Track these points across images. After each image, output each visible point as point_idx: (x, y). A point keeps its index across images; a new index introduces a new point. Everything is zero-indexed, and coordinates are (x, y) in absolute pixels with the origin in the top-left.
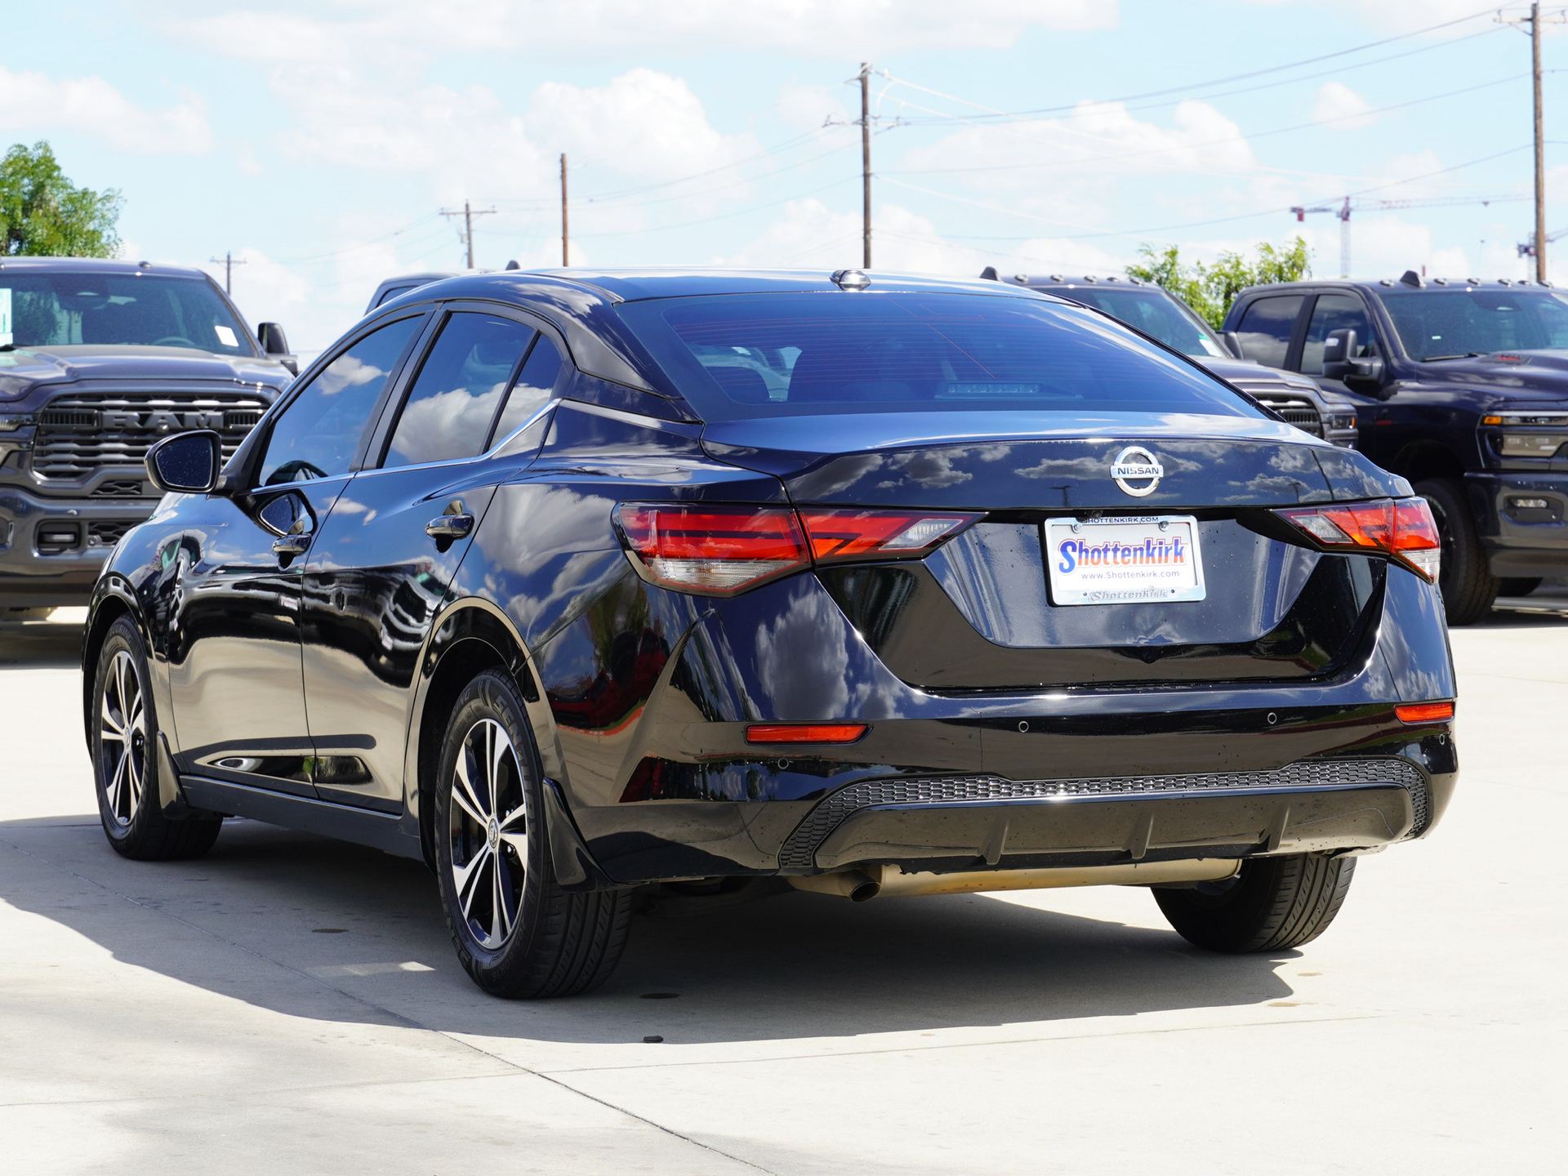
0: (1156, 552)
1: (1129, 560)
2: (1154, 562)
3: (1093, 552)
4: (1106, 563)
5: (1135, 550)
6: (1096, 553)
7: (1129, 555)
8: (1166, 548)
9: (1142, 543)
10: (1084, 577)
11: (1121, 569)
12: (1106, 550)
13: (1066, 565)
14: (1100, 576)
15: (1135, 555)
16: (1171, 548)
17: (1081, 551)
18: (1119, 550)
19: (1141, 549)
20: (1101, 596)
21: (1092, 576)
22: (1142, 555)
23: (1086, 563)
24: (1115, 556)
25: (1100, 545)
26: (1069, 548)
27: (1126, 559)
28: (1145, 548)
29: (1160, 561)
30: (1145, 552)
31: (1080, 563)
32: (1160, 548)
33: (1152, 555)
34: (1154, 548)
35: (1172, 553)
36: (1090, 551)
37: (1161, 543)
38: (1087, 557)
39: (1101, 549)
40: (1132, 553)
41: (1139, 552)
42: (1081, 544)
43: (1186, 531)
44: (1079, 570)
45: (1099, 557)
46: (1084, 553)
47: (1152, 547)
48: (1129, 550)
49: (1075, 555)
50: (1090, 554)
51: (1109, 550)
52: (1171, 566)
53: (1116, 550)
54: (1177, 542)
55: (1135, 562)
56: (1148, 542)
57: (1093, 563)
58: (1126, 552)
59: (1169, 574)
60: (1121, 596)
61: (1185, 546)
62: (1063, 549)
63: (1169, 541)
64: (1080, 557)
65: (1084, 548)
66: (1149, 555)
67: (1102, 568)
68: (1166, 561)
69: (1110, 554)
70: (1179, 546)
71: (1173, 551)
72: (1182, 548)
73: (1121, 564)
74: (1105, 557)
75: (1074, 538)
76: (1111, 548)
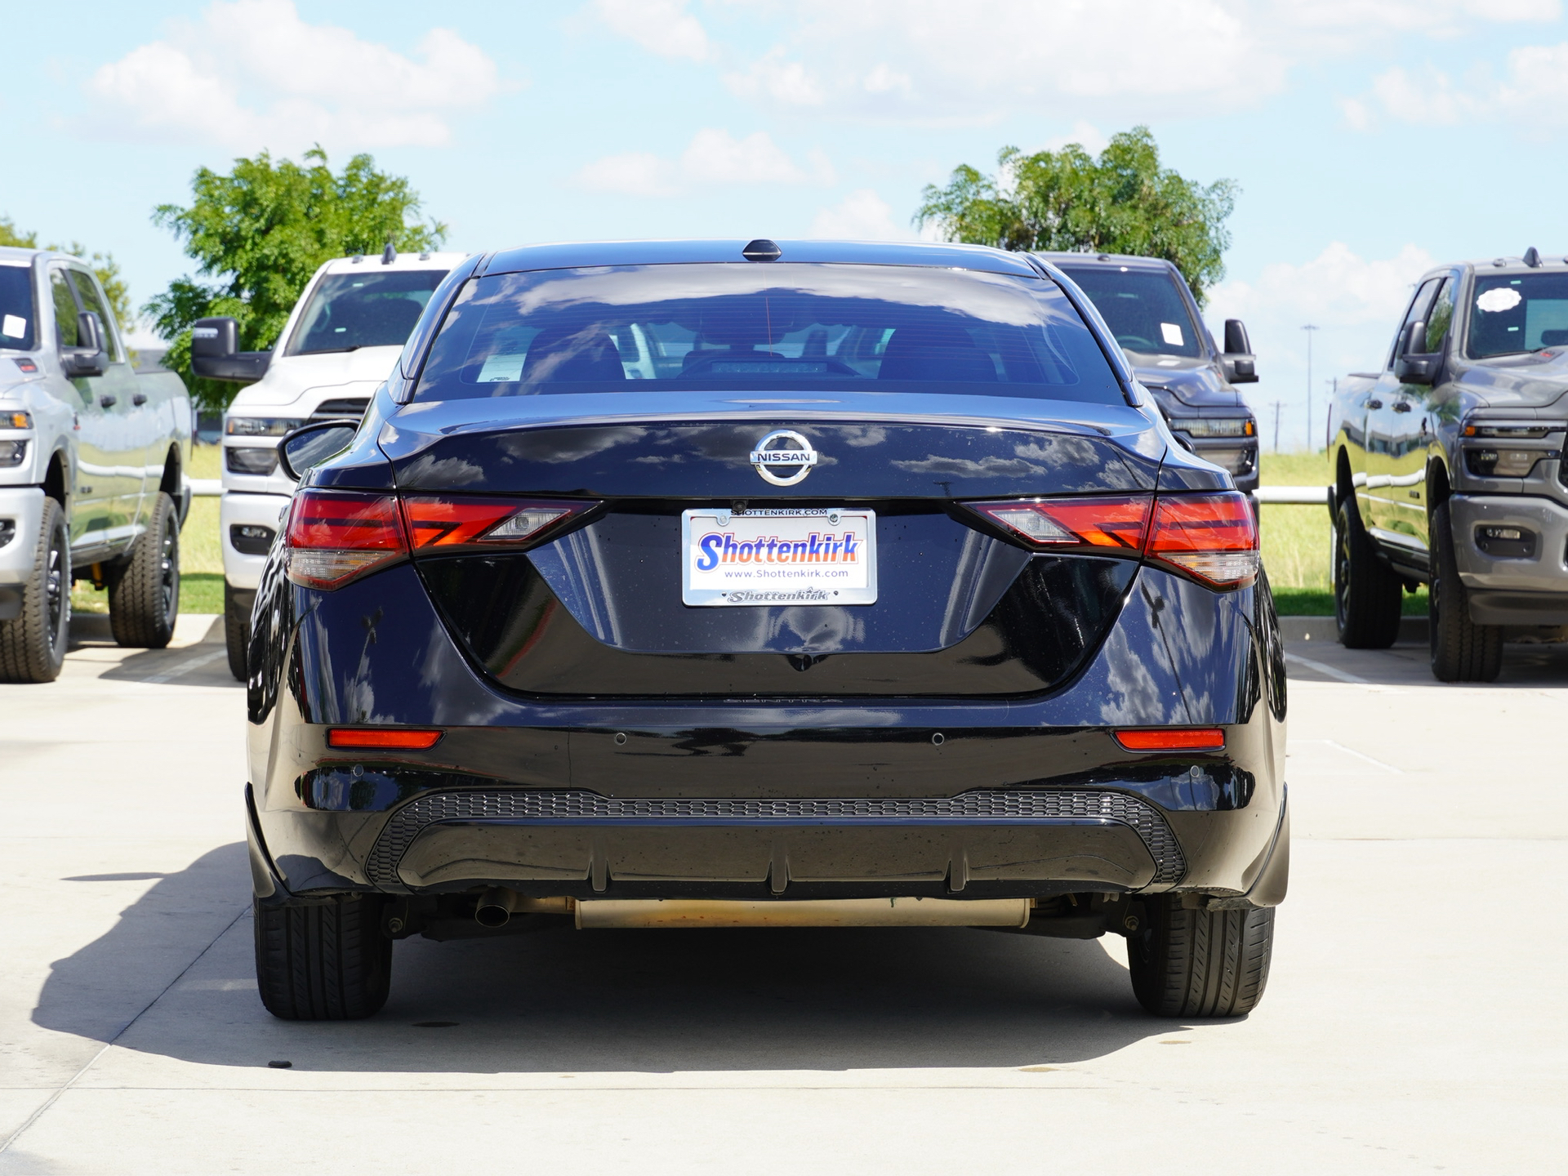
0: (822, 549)
1: (787, 558)
2: (818, 559)
3: (743, 548)
4: (758, 560)
5: (796, 546)
6: (746, 549)
7: (788, 551)
8: (835, 545)
9: (804, 537)
10: (728, 575)
11: (777, 566)
12: (759, 545)
13: (707, 561)
14: (748, 575)
15: (795, 552)
16: (841, 545)
17: (727, 546)
18: (776, 545)
19: (804, 546)
20: (743, 597)
21: (738, 575)
22: (803, 552)
23: (733, 560)
24: (770, 552)
25: (753, 539)
26: (713, 543)
27: (784, 556)
28: (808, 544)
29: (825, 559)
30: (808, 548)
31: (724, 560)
32: (828, 545)
33: (817, 552)
34: (820, 545)
35: (841, 550)
36: (739, 546)
37: (829, 539)
38: (734, 553)
39: (753, 544)
40: (792, 549)
41: (800, 549)
42: (728, 538)
43: (861, 526)
44: (722, 567)
45: (750, 553)
46: (731, 549)
47: (817, 543)
48: (788, 546)
49: (719, 551)
50: (738, 550)
51: (763, 545)
52: (839, 565)
53: (771, 546)
54: (848, 538)
55: (794, 559)
56: (814, 538)
57: (741, 559)
58: (785, 549)
59: (835, 574)
60: (770, 597)
61: (859, 542)
62: (705, 544)
63: (839, 537)
64: (726, 553)
65: (731, 543)
66: (812, 552)
67: (752, 566)
68: (833, 559)
69: (764, 551)
70: (852, 543)
71: (843, 547)
72: (855, 545)
73: (776, 561)
74: (758, 553)
75: (720, 531)
76: (766, 544)
